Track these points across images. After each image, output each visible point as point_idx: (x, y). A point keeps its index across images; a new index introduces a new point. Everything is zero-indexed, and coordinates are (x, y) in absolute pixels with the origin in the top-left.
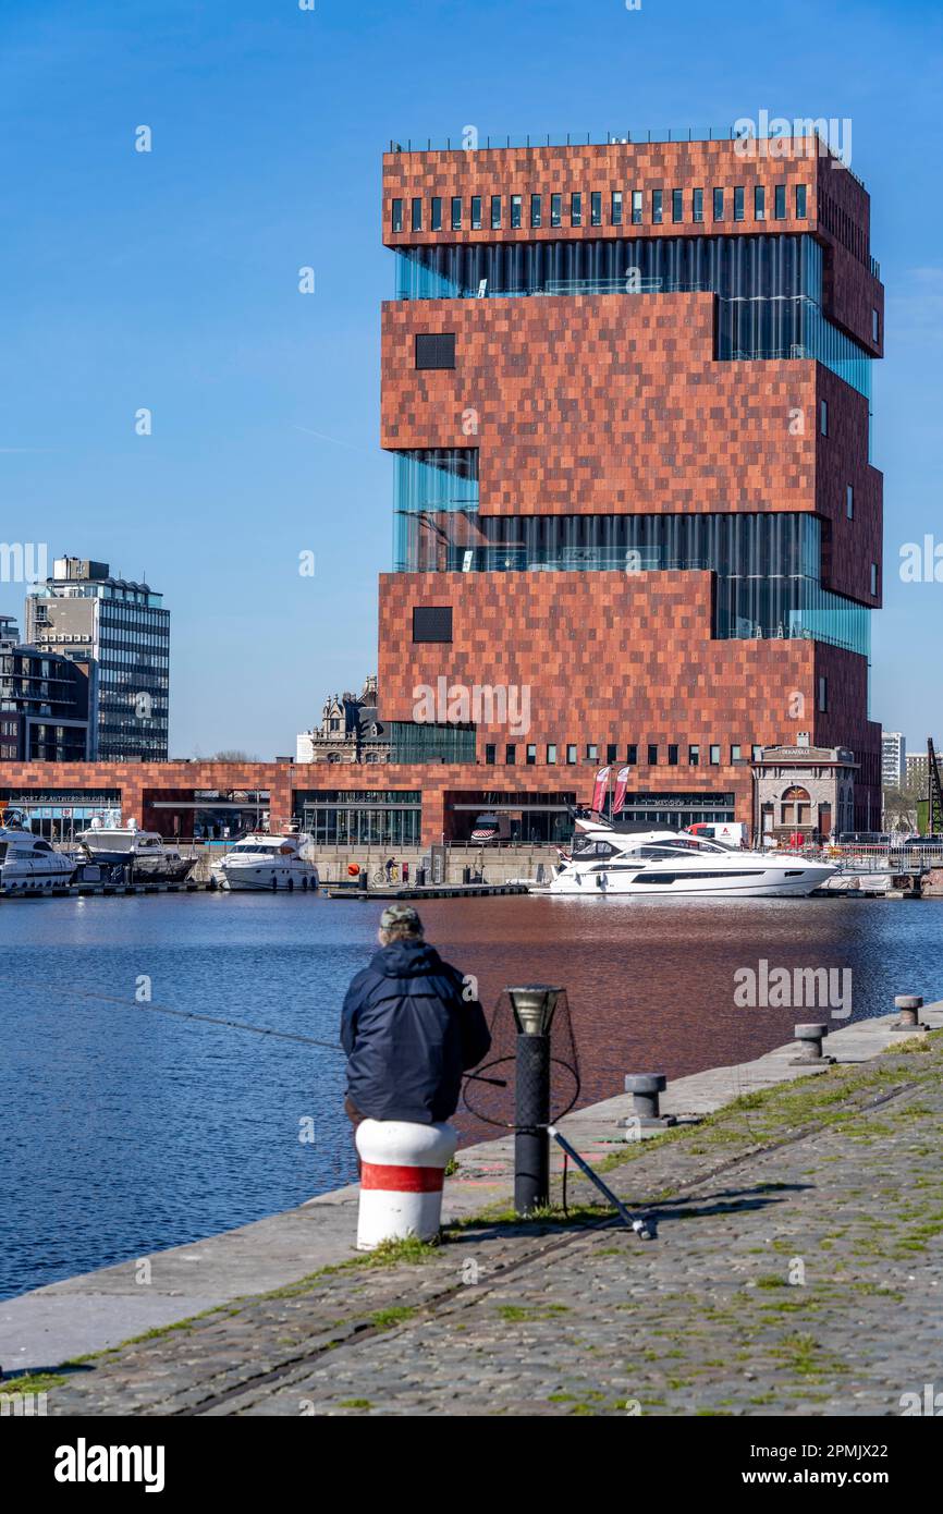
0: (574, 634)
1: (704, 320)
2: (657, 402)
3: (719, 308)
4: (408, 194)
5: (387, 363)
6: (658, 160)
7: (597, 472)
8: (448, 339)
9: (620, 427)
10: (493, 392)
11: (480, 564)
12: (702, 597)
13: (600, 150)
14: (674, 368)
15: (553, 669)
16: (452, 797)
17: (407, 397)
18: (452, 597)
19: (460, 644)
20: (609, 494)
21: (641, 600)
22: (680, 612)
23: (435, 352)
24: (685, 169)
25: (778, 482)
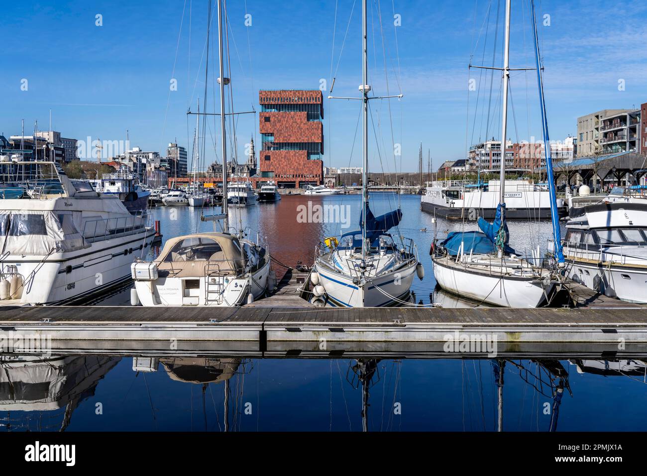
0: (288, 159)
1: (306, 116)
2: (299, 127)
3: (308, 114)
4: (263, 97)
5: (260, 121)
6: (299, 93)
7: (291, 137)
8: (269, 118)
9: (294, 130)
10: (276, 125)
11: (274, 149)
12: (306, 154)
13: (291, 91)
14: (301, 122)
15: (285, 164)
17: (263, 126)
18: (270, 154)
19: (271, 161)
20: (293, 140)
21: (297, 154)
22: (303, 156)
23: (267, 119)
24: (303, 95)
25: (316, 138)
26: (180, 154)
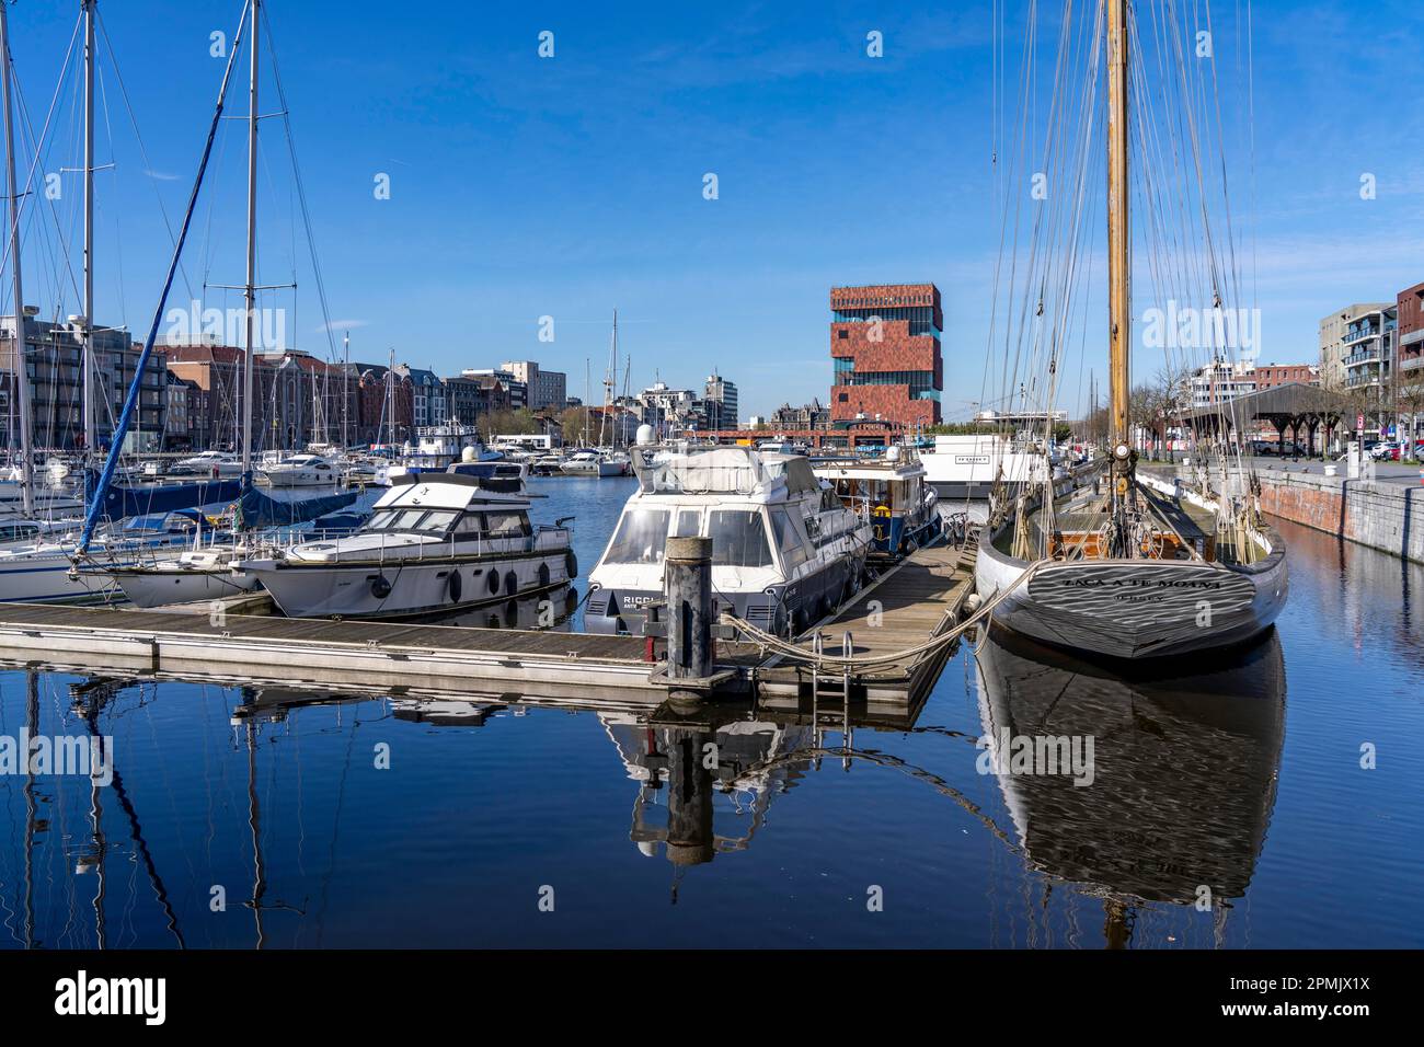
0: (877, 400)
1: (907, 327)
2: (896, 346)
3: (910, 324)
4: (837, 298)
5: (832, 337)
6: (896, 290)
7: (882, 362)
8: (846, 332)
9: (887, 351)
10: (857, 344)
11: (854, 383)
12: (907, 390)
13: (882, 287)
14: (900, 338)
15: (872, 407)
16: (856, 437)
17: (837, 346)
18: (848, 391)
19: (850, 402)
20: (885, 367)
21: (892, 391)
22: (901, 394)
23: (843, 335)
24: (902, 292)
25: (925, 364)
26: (725, 392)
